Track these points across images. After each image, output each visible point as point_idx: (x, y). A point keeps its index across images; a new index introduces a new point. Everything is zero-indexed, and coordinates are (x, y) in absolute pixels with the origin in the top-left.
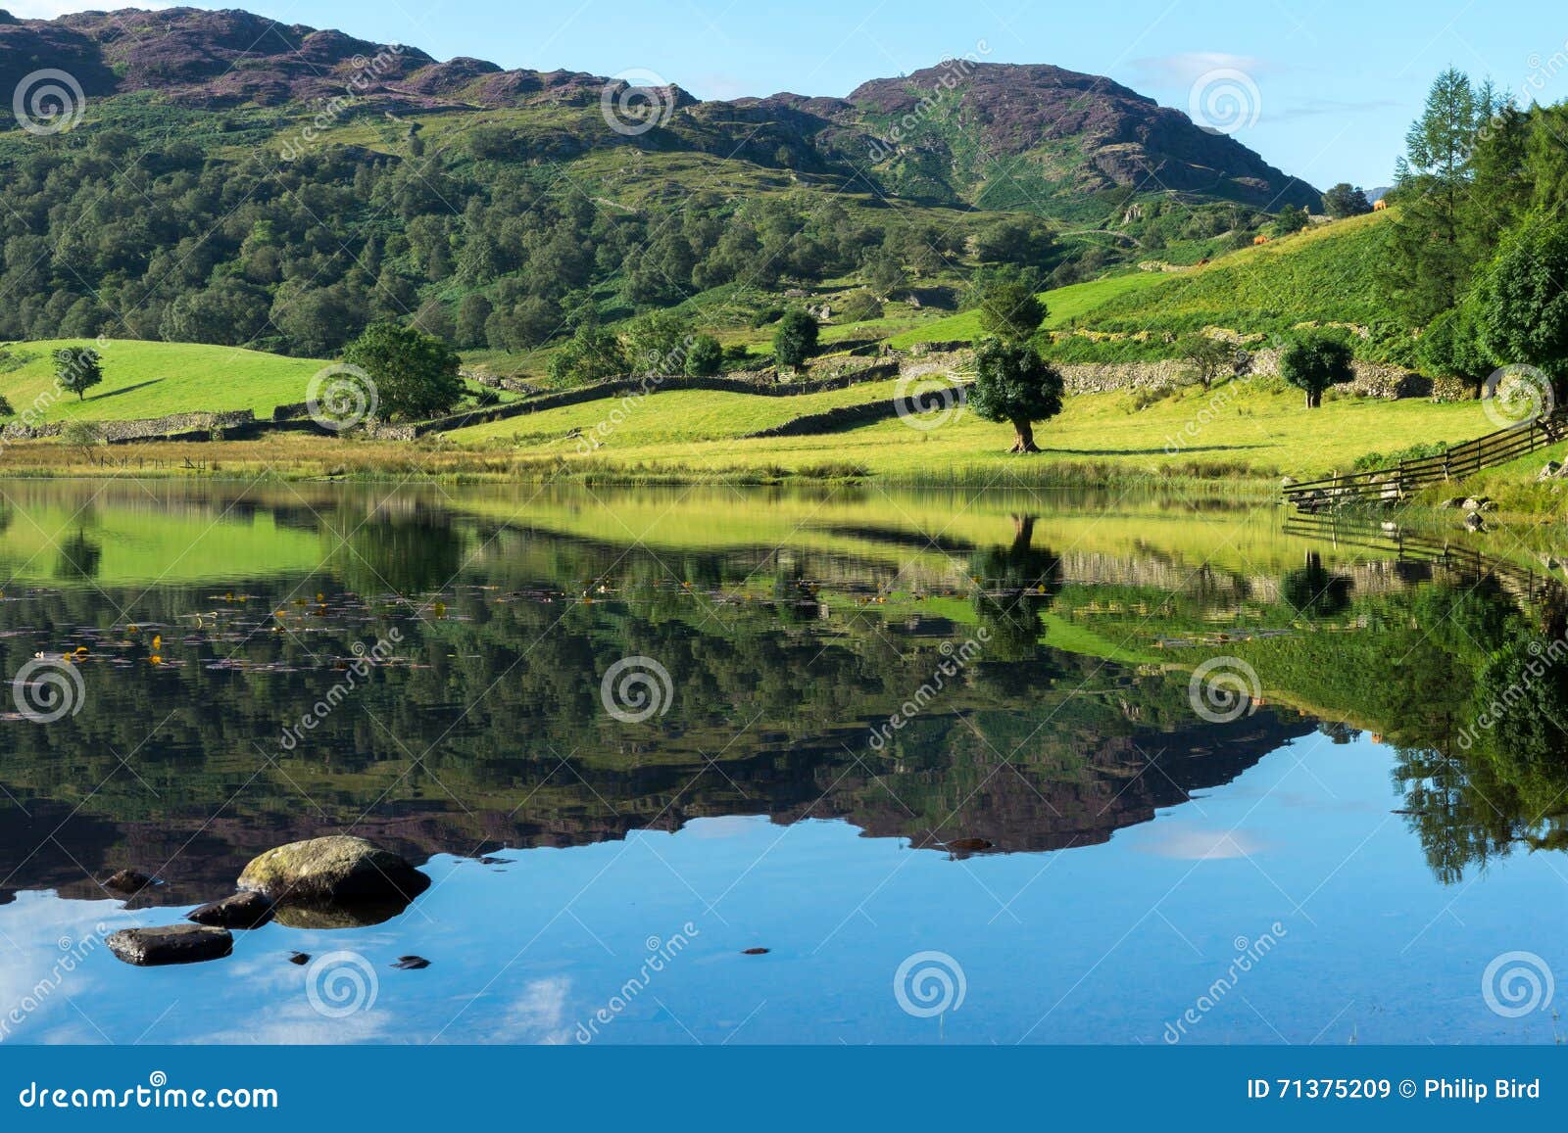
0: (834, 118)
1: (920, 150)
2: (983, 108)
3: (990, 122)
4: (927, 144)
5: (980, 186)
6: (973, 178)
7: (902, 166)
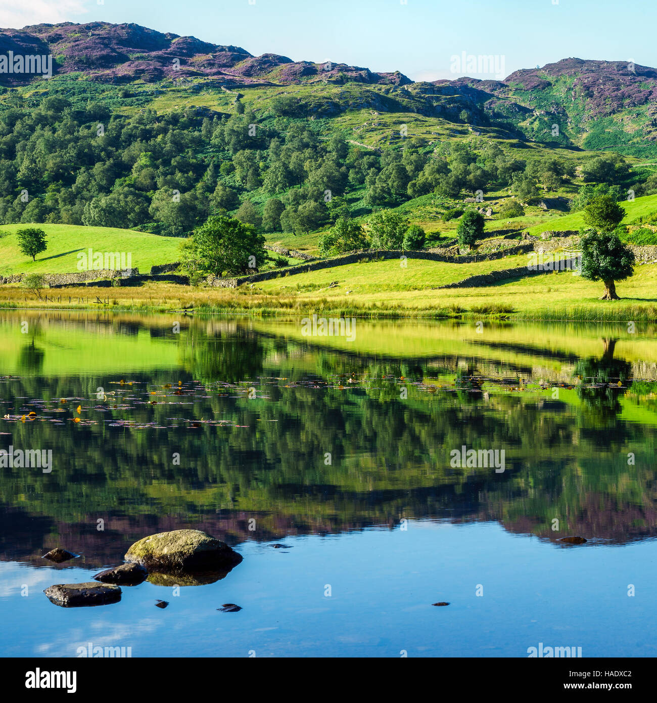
0: (496, 93)
1: (548, 113)
2: (587, 88)
3: (591, 96)
4: (553, 110)
5: (585, 135)
6: (580, 131)
7: (537, 123)
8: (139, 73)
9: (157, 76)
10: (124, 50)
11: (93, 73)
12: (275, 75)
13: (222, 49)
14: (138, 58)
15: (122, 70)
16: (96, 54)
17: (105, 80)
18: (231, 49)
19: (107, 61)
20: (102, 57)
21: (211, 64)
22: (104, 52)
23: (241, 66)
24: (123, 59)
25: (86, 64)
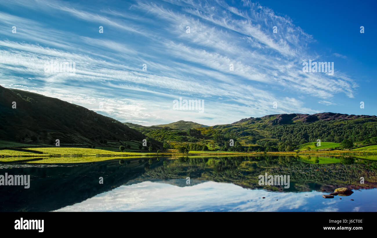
8: (331, 119)
9: (334, 119)
10: (328, 116)
11: (324, 120)
12: (353, 118)
13: (344, 114)
14: (331, 117)
15: (328, 119)
16: (324, 117)
17: (326, 121)
18: (345, 114)
19: (326, 118)
20: (325, 117)
21: (342, 117)
22: (326, 117)
23: (347, 117)
24: (328, 117)
25: (323, 119)
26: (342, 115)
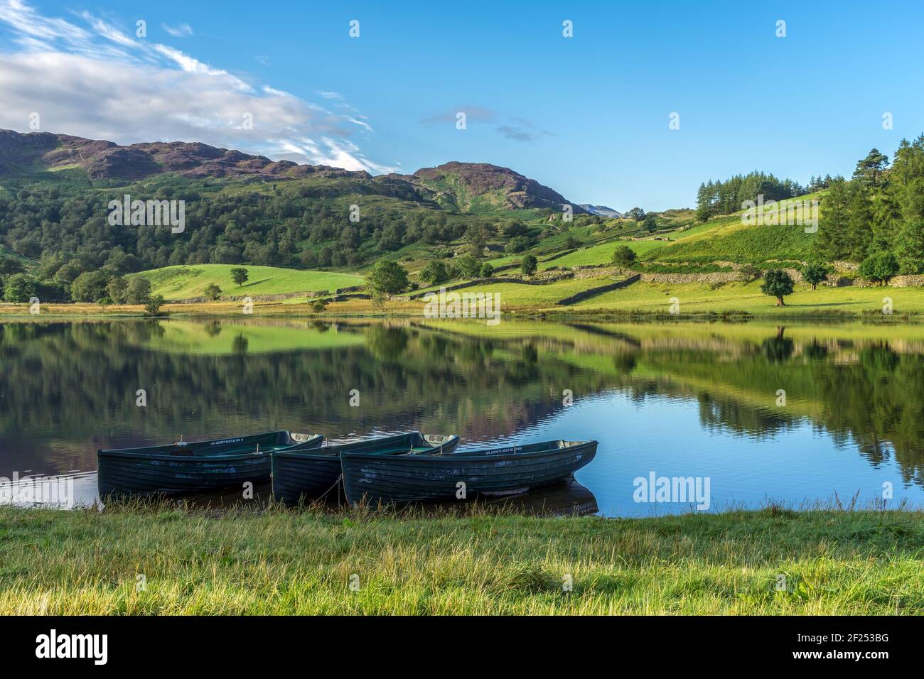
0: (413, 182)
1: (445, 194)
2: (467, 179)
3: (470, 184)
4: (448, 192)
5: (468, 207)
6: (465, 204)
7: (439, 200)
8: (210, 172)
9: (222, 174)
10: (197, 158)
11: (182, 173)
12: (290, 172)
13: (255, 157)
14: (206, 163)
15: (199, 170)
16: (181, 161)
17: (190, 176)
18: (260, 157)
19: (188, 165)
20: (186, 163)
21: (251, 167)
22: (187, 160)
23: (268, 167)
24: (198, 164)
25: (176, 167)
26: (246, 157)
